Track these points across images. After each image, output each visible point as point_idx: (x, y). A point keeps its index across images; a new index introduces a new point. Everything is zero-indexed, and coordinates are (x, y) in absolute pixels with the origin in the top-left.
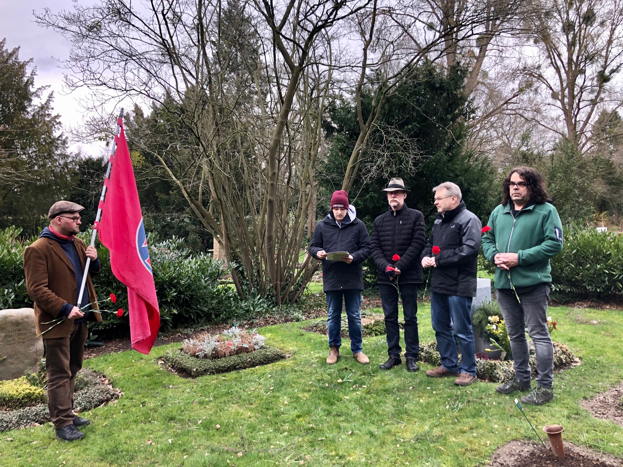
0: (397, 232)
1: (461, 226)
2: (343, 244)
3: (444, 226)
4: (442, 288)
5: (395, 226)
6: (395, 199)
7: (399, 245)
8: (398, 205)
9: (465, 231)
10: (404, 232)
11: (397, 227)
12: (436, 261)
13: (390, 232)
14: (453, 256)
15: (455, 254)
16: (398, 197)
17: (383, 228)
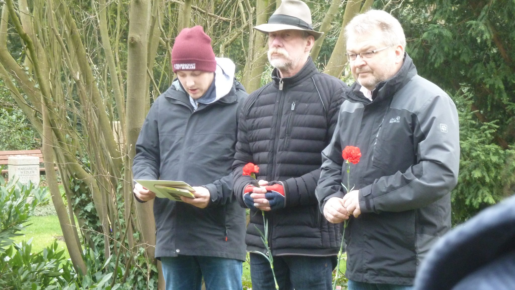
0: (283, 129)
1: (414, 116)
2: (192, 149)
3: (370, 121)
4: (379, 272)
5: (279, 115)
6: (280, 51)
7: (283, 162)
8: (289, 65)
9: (423, 129)
10: (297, 130)
11: (284, 118)
12: (361, 200)
13: (268, 130)
14: (401, 186)
15: (406, 182)
16: (287, 46)
17: (257, 120)
